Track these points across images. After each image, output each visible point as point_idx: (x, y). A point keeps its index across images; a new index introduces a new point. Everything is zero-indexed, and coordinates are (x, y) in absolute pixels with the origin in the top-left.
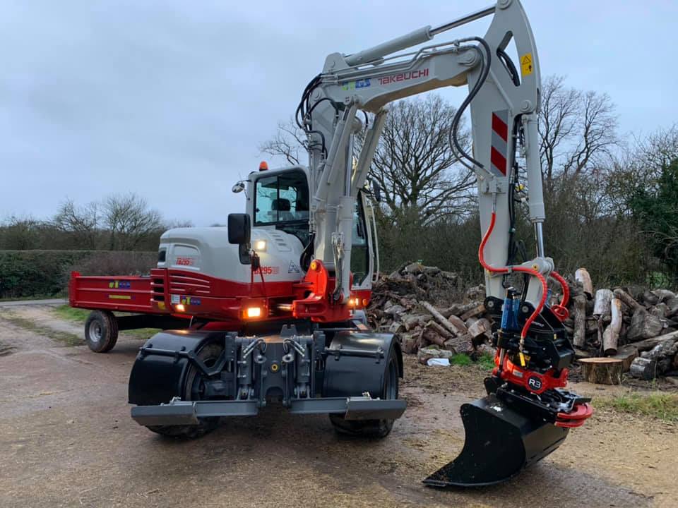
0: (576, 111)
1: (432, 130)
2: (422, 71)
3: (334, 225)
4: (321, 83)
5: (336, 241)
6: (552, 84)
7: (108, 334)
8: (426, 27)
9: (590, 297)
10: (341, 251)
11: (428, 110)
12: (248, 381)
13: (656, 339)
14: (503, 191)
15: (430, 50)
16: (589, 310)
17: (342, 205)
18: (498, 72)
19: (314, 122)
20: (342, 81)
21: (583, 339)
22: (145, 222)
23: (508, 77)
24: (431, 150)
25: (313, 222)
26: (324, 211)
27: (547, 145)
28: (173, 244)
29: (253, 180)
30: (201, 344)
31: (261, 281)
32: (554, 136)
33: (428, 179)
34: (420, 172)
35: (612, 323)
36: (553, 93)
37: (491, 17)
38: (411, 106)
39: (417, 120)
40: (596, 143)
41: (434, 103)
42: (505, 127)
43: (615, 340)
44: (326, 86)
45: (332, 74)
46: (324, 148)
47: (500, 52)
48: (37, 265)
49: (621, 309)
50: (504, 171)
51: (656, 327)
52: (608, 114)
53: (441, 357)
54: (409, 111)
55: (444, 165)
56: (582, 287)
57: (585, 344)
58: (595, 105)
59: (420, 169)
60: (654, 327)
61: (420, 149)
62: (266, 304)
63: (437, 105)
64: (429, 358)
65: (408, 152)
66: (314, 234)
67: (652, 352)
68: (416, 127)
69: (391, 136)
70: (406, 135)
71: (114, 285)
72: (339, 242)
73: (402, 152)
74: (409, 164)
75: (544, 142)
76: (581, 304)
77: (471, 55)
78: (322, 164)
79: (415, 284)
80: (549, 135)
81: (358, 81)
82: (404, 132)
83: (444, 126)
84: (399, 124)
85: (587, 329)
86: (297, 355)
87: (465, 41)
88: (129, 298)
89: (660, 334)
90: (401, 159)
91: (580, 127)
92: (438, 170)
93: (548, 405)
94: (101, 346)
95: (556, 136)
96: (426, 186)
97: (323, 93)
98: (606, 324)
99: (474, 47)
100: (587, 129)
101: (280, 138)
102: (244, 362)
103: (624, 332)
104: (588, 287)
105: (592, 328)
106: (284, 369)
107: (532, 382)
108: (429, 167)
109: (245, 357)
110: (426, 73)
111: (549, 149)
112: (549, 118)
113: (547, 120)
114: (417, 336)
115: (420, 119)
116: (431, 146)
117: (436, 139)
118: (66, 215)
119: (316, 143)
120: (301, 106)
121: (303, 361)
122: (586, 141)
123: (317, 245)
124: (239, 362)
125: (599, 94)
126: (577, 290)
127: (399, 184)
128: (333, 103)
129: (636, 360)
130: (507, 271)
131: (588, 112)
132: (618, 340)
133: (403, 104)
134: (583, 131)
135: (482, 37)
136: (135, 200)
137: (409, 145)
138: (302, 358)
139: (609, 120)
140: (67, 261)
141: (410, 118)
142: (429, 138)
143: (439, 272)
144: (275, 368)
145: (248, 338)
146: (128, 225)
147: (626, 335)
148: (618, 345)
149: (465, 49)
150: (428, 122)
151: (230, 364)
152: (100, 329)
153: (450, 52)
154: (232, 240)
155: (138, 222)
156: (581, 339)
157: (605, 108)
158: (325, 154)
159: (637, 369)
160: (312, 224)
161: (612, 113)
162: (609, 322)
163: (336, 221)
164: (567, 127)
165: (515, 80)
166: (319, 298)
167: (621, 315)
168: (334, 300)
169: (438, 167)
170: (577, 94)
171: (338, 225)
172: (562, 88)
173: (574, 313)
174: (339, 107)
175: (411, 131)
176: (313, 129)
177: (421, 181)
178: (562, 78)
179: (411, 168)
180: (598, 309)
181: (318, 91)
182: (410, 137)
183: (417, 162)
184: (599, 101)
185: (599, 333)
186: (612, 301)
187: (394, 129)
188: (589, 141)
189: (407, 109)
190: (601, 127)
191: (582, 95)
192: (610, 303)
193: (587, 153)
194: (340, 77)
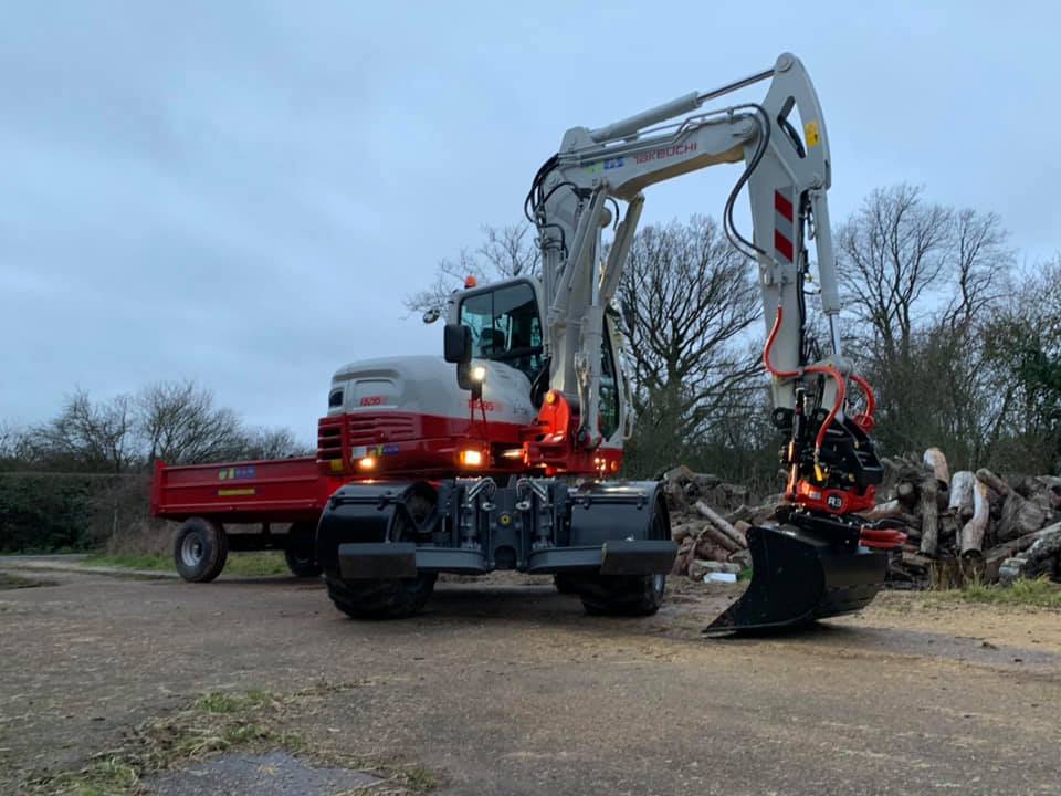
0: (944, 242)
1: (701, 274)
2: (689, 145)
3: (577, 344)
4: (558, 165)
5: (580, 364)
6: (902, 197)
7: (213, 553)
8: (692, 95)
9: (944, 487)
10: (587, 376)
11: (692, 242)
12: (471, 533)
13: (1036, 534)
14: (790, 281)
15: (699, 120)
16: (943, 504)
17: (587, 317)
18: (779, 144)
19: (549, 216)
20: (587, 162)
21: (935, 543)
22: (210, 428)
23: (792, 149)
24: (700, 308)
25: (549, 341)
26: (563, 326)
27: (898, 300)
28: (354, 381)
29: (457, 301)
30: (407, 492)
31: (482, 419)
32: (909, 283)
33: (695, 357)
34: (682, 345)
35: (976, 516)
36: (904, 212)
37: (768, 81)
38: (665, 235)
39: (675, 258)
40: (980, 294)
41: (702, 230)
42: (790, 206)
43: (979, 538)
44: (565, 169)
45: (573, 153)
46: (564, 246)
47: (782, 120)
48: (32, 496)
49: (988, 498)
50: (789, 256)
51: (1037, 518)
52: (995, 247)
53: (724, 571)
54: (661, 244)
55: (724, 334)
56: (933, 471)
57: (938, 551)
58: (974, 232)
59: (681, 341)
60: (1032, 517)
61: (681, 307)
62: (487, 448)
63: (707, 234)
64: (705, 574)
65: (660, 312)
66: (550, 358)
67: (1031, 551)
68: (673, 271)
69: (630, 285)
70: (657, 284)
71: (228, 475)
72: (584, 365)
73: (650, 312)
74: (662, 334)
75: (893, 295)
76: (931, 494)
77: (747, 124)
78: (562, 264)
79: (681, 497)
80: (901, 283)
81: (607, 160)
82: (653, 277)
83: (721, 270)
84: (643, 266)
85: (940, 531)
86: (535, 499)
87: (739, 108)
88: (252, 491)
89: (1043, 527)
90: (649, 323)
91: (953, 269)
92: (714, 341)
93: (850, 523)
94: (202, 572)
95: (912, 283)
96: (694, 369)
97: (561, 177)
98: (967, 518)
99: (751, 115)
100: (965, 271)
101: (443, 287)
102: (470, 506)
103: (992, 528)
104: (941, 472)
105: (948, 529)
106: (518, 520)
107: (832, 501)
108: (697, 335)
109: (470, 499)
110: (694, 147)
111: (901, 306)
112: (900, 254)
113: (896, 256)
114: (687, 552)
115: (679, 258)
116: (699, 301)
117: (707, 290)
118: (76, 417)
119: (552, 240)
120: (531, 195)
121: (544, 505)
122: (965, 292)
123: (554, 373)
124: (463, 506)
125: (981, 213)
126: (924, 475)
127: (647, 366)
128: (576, 191)
129: (1007, 561)
130: (797, 374)
131: (965, 244)
132: (984, 540)
133: (650, 232)
134: (957, 277)
135: (760, 103)
136: (193, 393)
137: (662, 300)
138: (543, 502)
139: (1000, 258)
140: (81, 492)
141: (661, 255)
142: (696, 287)
143: (719, 483)
144: (505, 520)
145: (472, 479)
146: (180, 434)
147: (996, 532)
148: (983, 546)
149: (740, 118)
150: (694, 262)
151: (444, 521)
152: (200, 546)
153: (721, 122)
154: (449, 358)
155: (200, 429)
156: (932, 543)
157: (993, 236)
158: (564, 252)
159: (1008, 573)
160: (547, 345)
161: (1005, 245)
162: (970, 516)
163: (580, 339)
164: (931, 269)
165: (800, 151)
166: (560, 438)
167: (987, 504)
168: (578, 442)
169: (712, 337)
170: (944, 214)
171: (582, 344)
172: (918, 203)
173: (921, 511)
174: (583, 194)
175: (665, 276)
176: (548, 222)
177: (683, 361)
178: (917, 188)
179: (666, 340)
180: (955, 500)
181: (554, 176)
182: (664, 287)
183: (675, 329)
184: (983, 225)
185: (958, 533)
186: (975, 487)
187: (636, 275)
188: (968, 292)
189: (657, 241)
190: (988, 268)
191: (953, 214)
192: (972, 491)
193: (967, 312)
194: (583, 157)
